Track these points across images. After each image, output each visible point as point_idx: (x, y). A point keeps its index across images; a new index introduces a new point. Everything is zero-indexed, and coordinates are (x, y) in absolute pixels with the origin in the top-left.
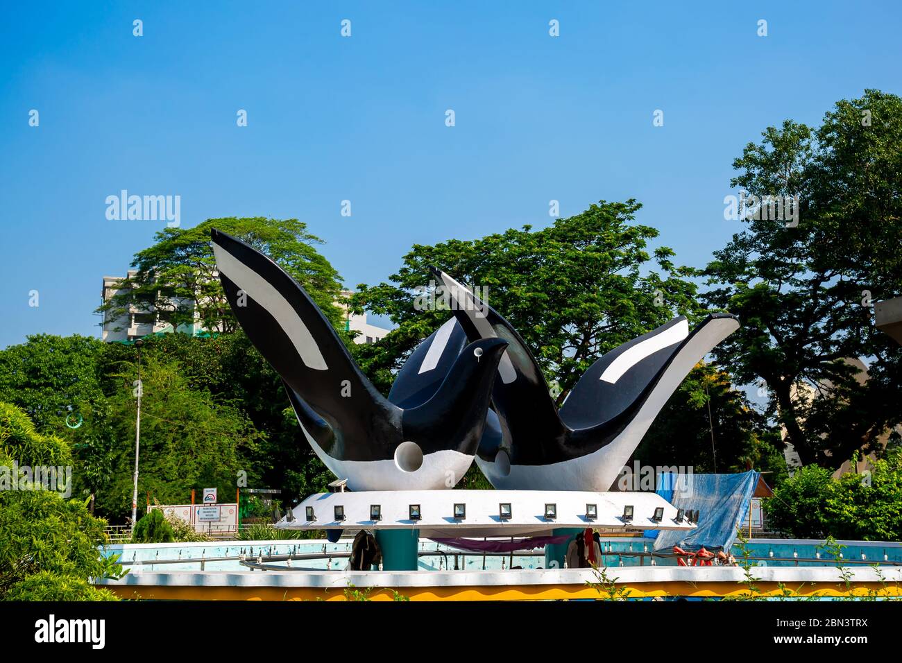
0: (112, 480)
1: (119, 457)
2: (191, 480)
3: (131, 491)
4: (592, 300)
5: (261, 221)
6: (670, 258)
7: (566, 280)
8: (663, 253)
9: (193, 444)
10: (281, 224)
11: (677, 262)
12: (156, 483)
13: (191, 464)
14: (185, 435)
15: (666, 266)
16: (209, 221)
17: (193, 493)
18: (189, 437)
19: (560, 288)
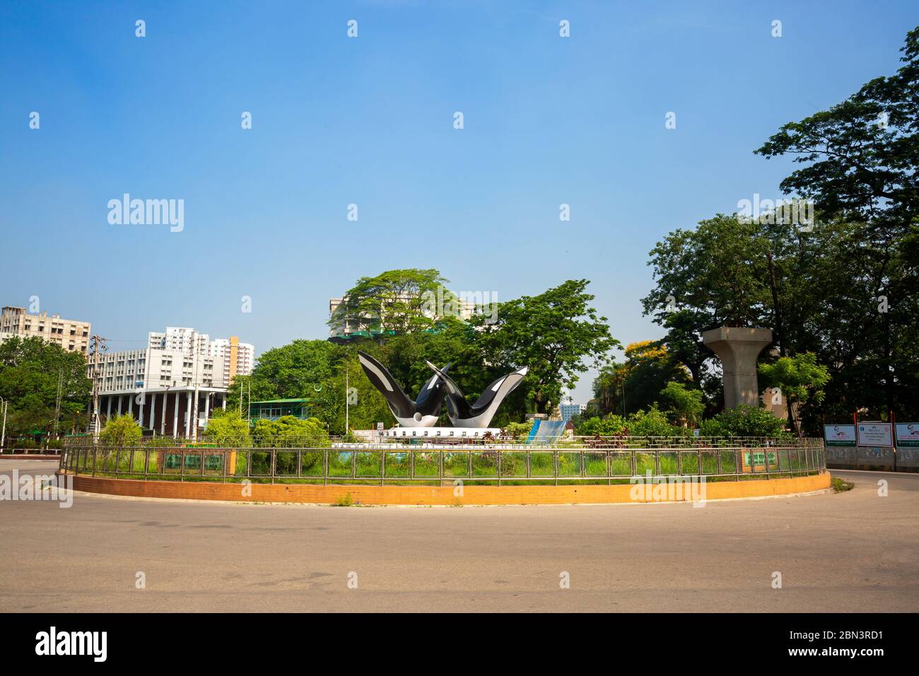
0: (336, 418)
1: (339, 407)
2: (372, 418)
3: (345, 423)
4: (553, 335)
5: (414, 271)
6: (594, 313)
7: (542, 325)
8: (591, 311)
9: (373, 401)
10: (426, 272)
11: (598, 315)
12: (356, 420)
13: (373, 410)
14: (369, 396)
15: (592, 317)
16: (386, 272)
17: (373, 424)
18: (372, 398)
19: (538, 329)
